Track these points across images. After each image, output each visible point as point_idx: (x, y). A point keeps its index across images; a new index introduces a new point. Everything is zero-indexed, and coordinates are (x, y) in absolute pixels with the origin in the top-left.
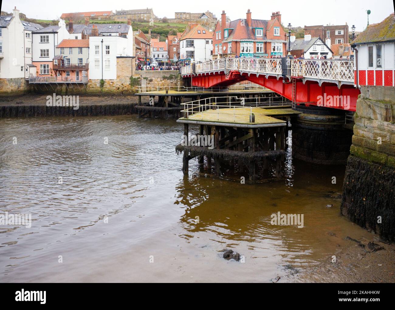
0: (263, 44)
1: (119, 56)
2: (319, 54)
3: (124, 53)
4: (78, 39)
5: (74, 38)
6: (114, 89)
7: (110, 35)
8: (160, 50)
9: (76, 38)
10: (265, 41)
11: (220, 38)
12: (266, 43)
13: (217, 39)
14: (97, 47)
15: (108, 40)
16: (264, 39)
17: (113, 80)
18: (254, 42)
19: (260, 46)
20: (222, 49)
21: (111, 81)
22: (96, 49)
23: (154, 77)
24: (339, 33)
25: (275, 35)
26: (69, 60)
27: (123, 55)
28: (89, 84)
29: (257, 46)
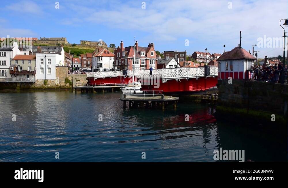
0: (145, 60)
1: (57, 65)
2: (174, 66)
3: (60, 64)
4: (27, 54)
5: (24, 54)
6: (54, 86)
7: (50, 53)
8: (76, 63)
9: (25, 54)
10: (146, 59)
11: (119, 56)
12: (146, 60)
13: (117, 57)
14: (42, 60)
15: (49, 56)
16: (145, 58)
17: (53, 80)
18: (140, 59)
19: (143, 61)
20: (121, 63)
21: (52, 81)
22: (41, 61)
23: (81, 78)
24: (182, 55)
25: (151, 55)
26: (22, 67)
27: (59, 65)
28: (36, 82)
29: (141, 61)
